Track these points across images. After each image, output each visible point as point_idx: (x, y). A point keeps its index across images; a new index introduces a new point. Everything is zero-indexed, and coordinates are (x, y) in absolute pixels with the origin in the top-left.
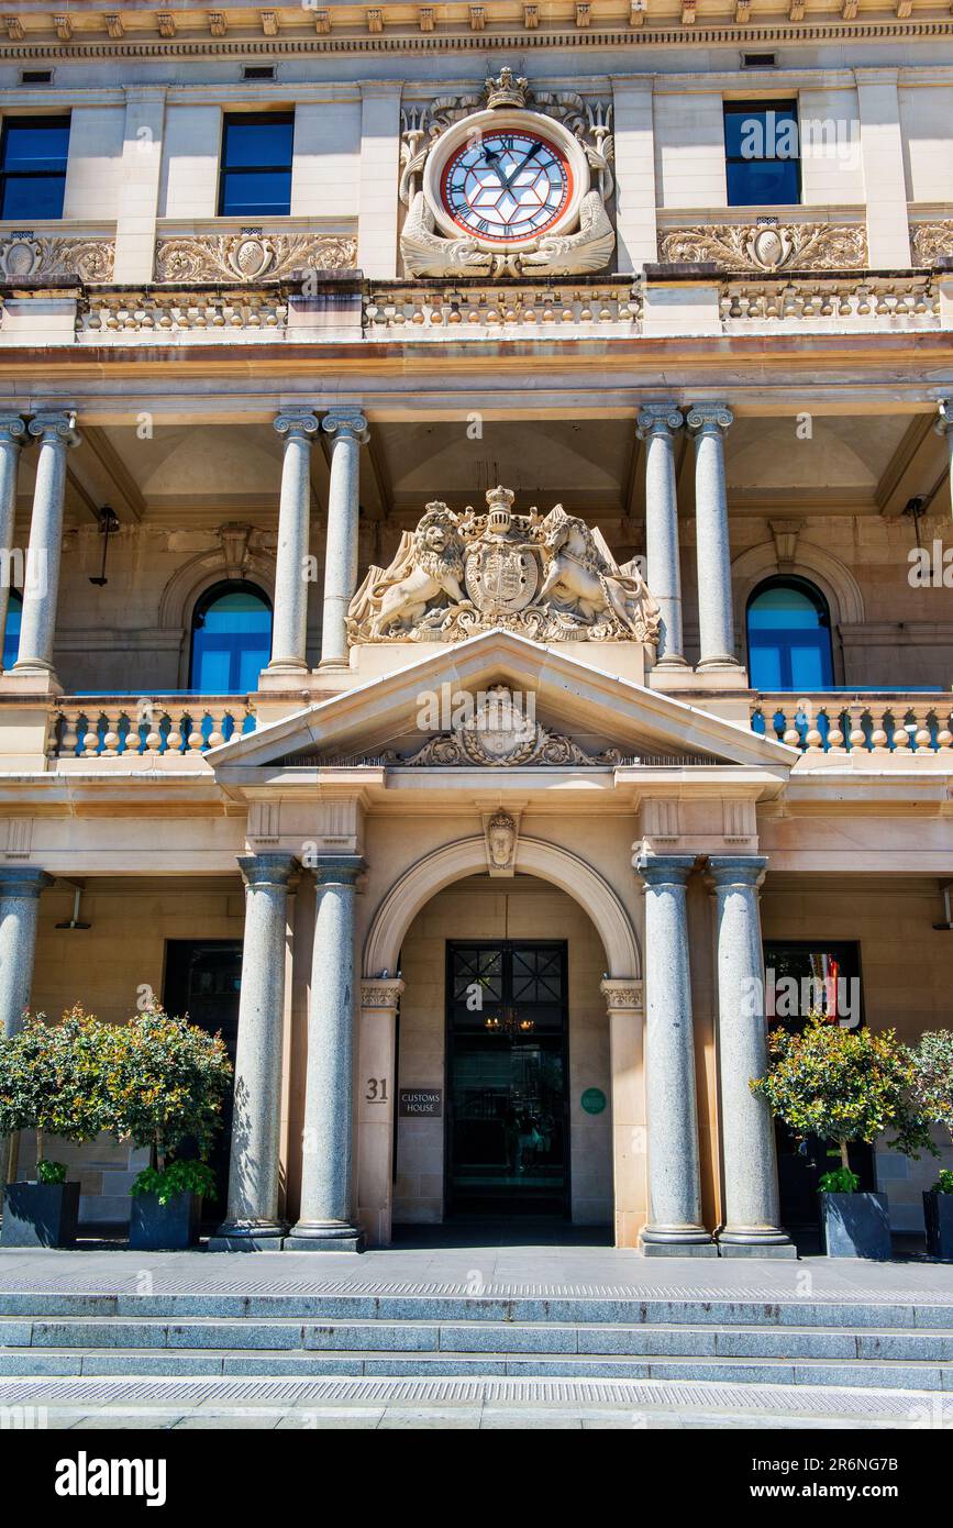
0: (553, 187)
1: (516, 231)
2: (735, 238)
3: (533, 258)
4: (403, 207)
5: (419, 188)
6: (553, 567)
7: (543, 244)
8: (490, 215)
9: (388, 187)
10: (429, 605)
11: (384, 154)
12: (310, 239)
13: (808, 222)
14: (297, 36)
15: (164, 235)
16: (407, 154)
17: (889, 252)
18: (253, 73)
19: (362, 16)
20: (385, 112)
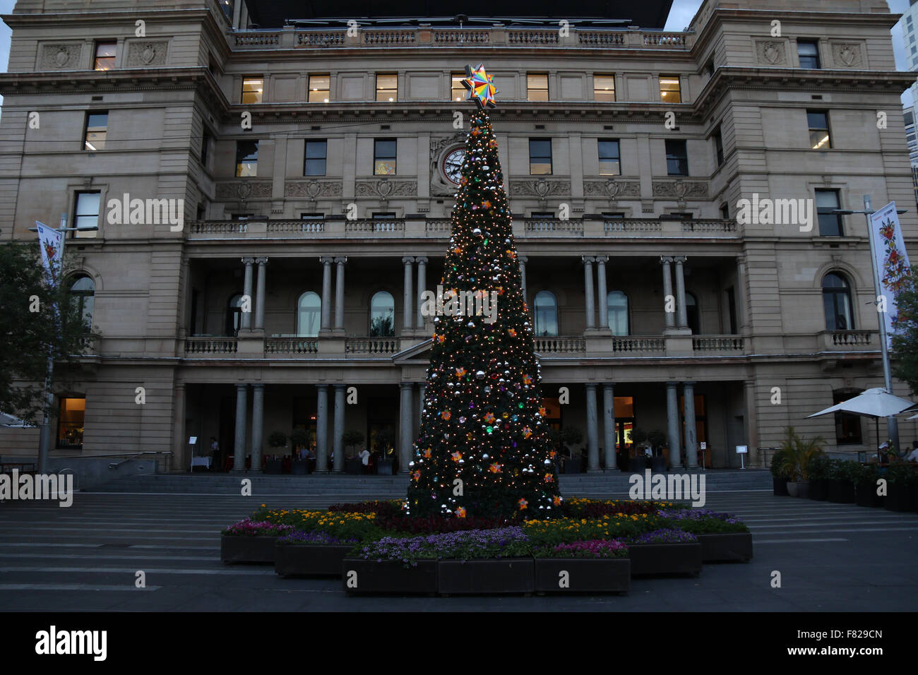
2: (532, 185)
4: (431, 174)
5: (436, 167)
9: (426, 167)
11: (425, 156)
12: (403, 182)
13: (554, 180)
14: (398, 116)
15: (358, 180)
16: (432, 156)
17: (577, 190)
18: (383, 127)
19: (417, 112)
20: (425, 141)
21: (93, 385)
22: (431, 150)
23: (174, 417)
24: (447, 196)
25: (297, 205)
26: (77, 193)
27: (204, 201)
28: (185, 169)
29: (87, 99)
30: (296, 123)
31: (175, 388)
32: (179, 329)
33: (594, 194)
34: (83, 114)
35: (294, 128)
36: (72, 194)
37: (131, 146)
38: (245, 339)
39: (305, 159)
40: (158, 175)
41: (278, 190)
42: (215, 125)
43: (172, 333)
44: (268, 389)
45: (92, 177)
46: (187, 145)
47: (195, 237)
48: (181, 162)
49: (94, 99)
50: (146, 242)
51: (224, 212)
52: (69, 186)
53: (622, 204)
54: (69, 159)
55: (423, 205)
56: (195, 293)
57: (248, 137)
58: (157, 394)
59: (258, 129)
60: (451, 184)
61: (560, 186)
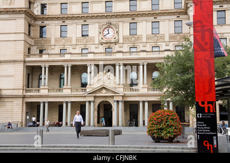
0: (113, 33)
1: (110, 38)
2: (130, 38)
4: (99, 36)
5: (100, 34)
7: (112, 40)
10: (99, 80)
11: (97, 30)
12: (90, 39)
13: (137, 37)
14: (89, 18)
15: (77, 38)
16: (99, 30)
17: (144, 40)
18: (84, 21)
19: (94, 16)
20: (97, 25)
22: (99, 28)
24: (104, 43)
25: (59, 47)
27: (30, 46)
28: (23, 39)
30: (57, 20)
31: (23, 103)
32: (23, 86)
33: (150, 41)
35: (57, 22)
38: (43, 89)
39: (61, 32)
40: (15, 41)
41: (53, 42)
42: (32, 22)
43: (22, 87)
44: (49, 103)
46: (23, 31)
47: (27, 59)
48: (22, 37)
50: (13, 61)
51: (37, 49)
53: (158, 44)
55: (97, 46)
56: (29, 75)
57: (43, 25)
58: (17, 105)
59: (46, 22)
60: (105, 39)
61: (139, 38)
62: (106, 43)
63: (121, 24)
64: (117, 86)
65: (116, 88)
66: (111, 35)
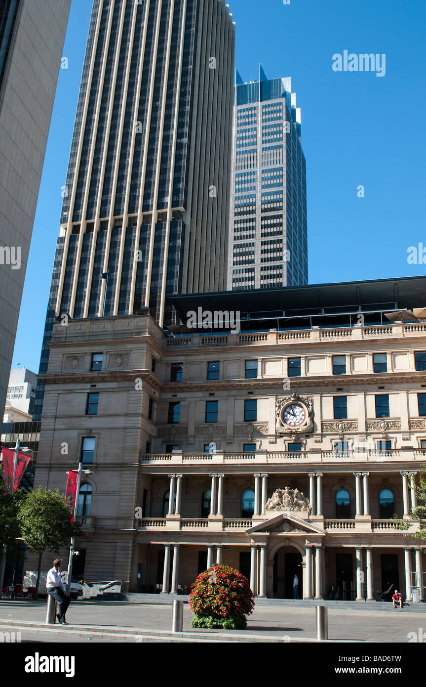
0: (303, 415)
1: (296, 424)
2: (335, 425)
3: (299, 430)
4: (276, 420)
5: (279, 416)
6: (295, 499)
7: (300, 428)
8: (291, 421)
9: (274, 416)
10: (277, 505)
11: (273, 409)
12: (260, 425)
13: (348, 422)
14: (258, 387)
15: (235, 425)
16: (277, 410)
17: (362, 428)
18: (249, 393)
19: (268, 384)
20: (273, 401)
21: (90, 543)
22: (276, 406)
23: (132, 562)
24: (285, 433)
25: (202, 440)
26: (83, 438)
27: (150, 439)
28: (140, 426)
29: (88, 386)
30: (201, 391)
31: (134, 546)
33: (373, 430)
34: (86, 394)
35: (200, 394)
36: (81, 439)
37: (111, 412)
38: (170, 520)
39: (206, 413)
40: (125, 428)
41: (191, 431)
42: (157, 394)
43: (132, 516)
44: (181, 547)
45: (91, 430)
46: (141, 412)
47: (145, 463)
48: (139, 422)
49: (92, 386)
50: (119, 466)
51: (162, 444)
52: (79, 434)
53: (389, 435)
54: (79, 419)
55: (273, 439)
56: (145, 491)
57: (175, 400)
58: (124, 549)
59: (180, 395)
60: (286, 426)
61: (352, 424)
62: (290, 434)
63: (316, 398)
64: (312, 517)
65: (309, 521)
66: (299, 419)
